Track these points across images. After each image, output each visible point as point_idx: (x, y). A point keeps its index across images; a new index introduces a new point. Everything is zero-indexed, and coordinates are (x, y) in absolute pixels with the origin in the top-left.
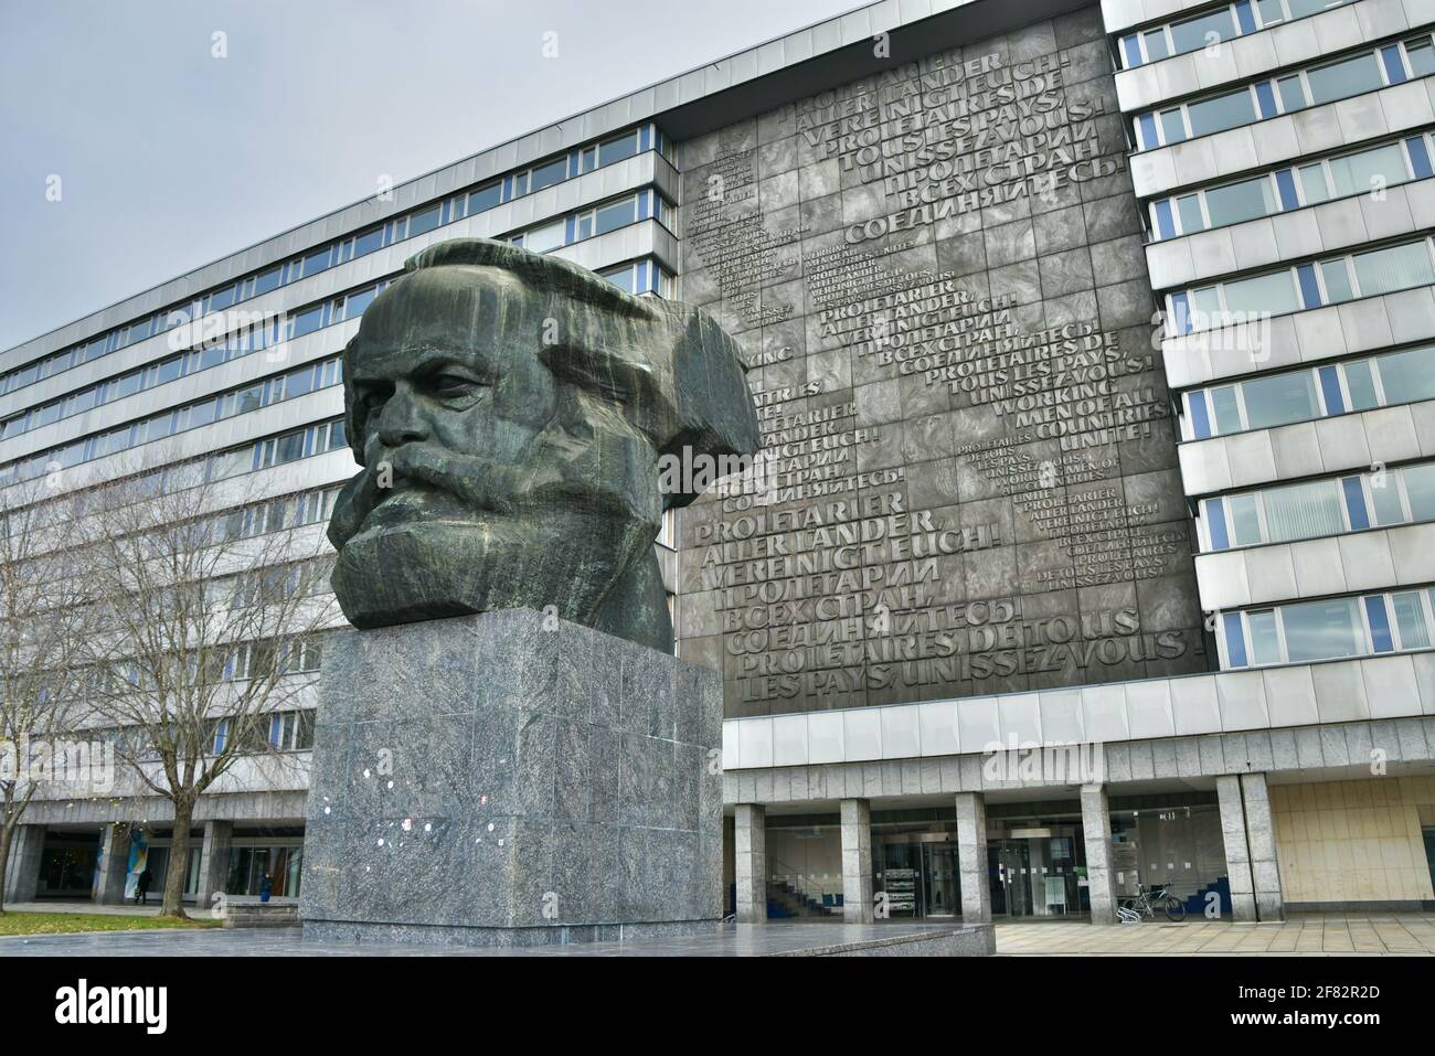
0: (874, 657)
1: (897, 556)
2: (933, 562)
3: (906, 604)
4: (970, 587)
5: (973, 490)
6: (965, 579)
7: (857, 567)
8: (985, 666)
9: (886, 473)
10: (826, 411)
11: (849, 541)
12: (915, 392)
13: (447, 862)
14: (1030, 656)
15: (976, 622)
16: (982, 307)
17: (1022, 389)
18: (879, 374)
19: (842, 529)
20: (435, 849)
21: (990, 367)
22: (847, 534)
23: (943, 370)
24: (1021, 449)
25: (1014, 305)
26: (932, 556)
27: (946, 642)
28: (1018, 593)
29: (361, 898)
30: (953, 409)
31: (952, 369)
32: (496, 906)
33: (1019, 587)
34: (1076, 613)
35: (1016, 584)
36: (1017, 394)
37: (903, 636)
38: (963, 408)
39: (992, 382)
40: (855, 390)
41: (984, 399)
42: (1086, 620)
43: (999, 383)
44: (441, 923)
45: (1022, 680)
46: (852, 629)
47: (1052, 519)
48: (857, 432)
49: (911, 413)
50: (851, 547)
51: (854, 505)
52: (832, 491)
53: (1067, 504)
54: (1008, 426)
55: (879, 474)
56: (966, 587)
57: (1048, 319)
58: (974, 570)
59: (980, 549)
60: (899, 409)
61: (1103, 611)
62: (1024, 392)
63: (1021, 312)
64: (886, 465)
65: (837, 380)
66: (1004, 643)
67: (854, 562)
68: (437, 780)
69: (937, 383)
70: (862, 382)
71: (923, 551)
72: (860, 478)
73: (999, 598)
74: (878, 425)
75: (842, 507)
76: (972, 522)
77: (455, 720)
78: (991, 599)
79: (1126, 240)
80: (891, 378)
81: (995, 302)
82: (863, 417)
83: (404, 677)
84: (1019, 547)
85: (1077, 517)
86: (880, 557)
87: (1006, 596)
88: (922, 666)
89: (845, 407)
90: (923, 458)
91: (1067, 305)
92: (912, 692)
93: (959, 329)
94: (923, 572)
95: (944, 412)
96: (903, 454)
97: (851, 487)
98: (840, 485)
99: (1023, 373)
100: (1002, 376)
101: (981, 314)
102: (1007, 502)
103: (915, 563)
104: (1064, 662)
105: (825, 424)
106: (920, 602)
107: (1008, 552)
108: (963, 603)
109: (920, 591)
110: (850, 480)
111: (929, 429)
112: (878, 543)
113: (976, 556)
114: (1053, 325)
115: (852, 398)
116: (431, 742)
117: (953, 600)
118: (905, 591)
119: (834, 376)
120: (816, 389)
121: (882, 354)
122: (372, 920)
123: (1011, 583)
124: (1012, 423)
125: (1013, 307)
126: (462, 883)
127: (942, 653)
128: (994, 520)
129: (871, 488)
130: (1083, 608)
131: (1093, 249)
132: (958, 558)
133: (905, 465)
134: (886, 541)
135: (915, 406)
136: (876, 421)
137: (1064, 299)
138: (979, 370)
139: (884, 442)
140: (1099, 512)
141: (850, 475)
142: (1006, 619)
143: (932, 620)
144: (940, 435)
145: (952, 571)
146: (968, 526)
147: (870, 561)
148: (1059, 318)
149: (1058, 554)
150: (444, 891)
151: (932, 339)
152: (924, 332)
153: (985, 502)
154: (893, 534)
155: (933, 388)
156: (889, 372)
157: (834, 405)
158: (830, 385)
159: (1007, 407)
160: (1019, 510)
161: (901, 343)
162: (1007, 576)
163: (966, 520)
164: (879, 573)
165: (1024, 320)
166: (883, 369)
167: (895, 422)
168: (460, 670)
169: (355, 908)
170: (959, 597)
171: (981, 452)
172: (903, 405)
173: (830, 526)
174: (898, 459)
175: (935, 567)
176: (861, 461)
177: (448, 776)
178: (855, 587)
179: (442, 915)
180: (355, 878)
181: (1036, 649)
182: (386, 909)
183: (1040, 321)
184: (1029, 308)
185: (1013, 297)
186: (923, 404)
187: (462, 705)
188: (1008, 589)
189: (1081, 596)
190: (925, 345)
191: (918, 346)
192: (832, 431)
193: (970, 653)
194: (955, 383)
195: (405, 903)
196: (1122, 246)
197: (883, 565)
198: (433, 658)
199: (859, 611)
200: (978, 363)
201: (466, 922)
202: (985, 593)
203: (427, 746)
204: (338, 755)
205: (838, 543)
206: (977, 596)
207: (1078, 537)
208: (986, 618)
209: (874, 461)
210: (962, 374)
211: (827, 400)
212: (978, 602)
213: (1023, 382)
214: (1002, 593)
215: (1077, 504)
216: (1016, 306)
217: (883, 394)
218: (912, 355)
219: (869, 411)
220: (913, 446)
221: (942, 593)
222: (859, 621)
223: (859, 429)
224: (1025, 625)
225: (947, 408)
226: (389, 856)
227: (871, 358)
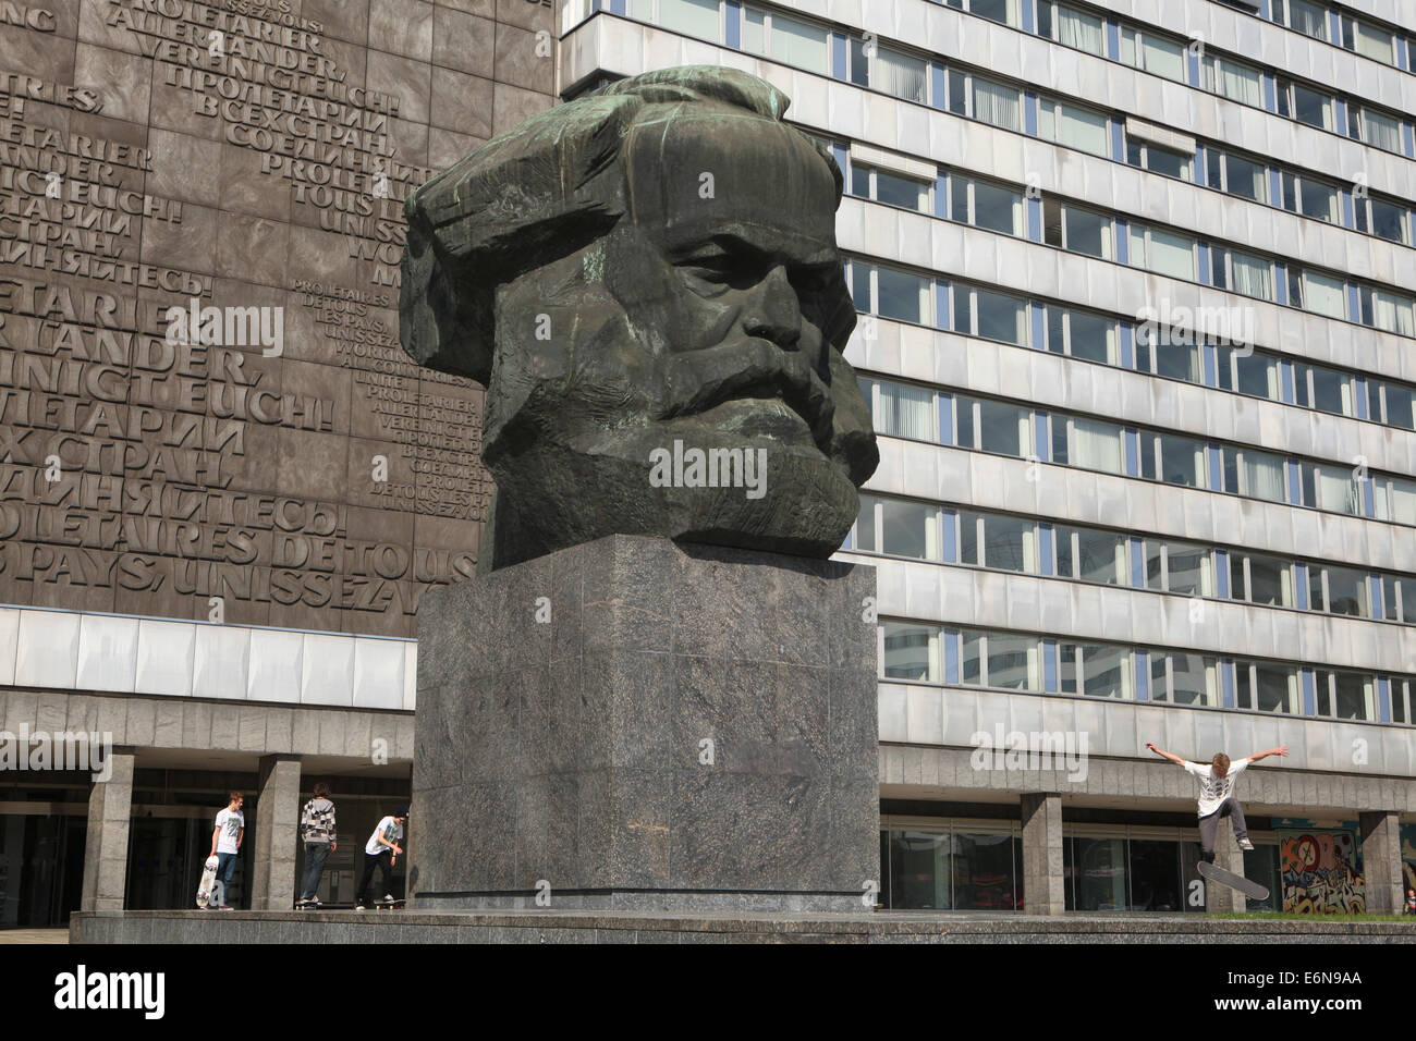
0: (134, 542)
1: (187, 404)
2: (239, 427)
3: (191, 477)
4: (284, 475)
5: (304, 345)
6: (277, 462)
7: (124, 403)
8: (289, 588)
9: (186, 277)
10: (101, 145)
11: (117, 360)
12: (242, 174)
13: (807, 824)
14: (347, 586)
15: (286, 525)
16: (352, 96)
17: (387, 232)
18: (192, 123)
19: (104, 335)
20: (792, 810)
21: (351, 185)
22: (112, 346)
23: (288, 161)
24: (373, 312)
25: (394, 115)
26: (237, 419)
27: (243, 543)
28: (342, 502)
29: (702, 862)
30: (293, 222)
31: (300, 164)
32: (865, 870)
33: (346, 494)
34: (410, 544)
35: (343, 488)
36: (380, 237)
37: (183, 522)
38: (308, 226)
39: (351, 207)
40: (152, 132)
41: (337, 225)
42: (420, 555)
43: (359, 212)
44: (805, 889)
45: (333, 615)
46: (105, 493)
47: (398, 416)
48: (148, 199)
49: (232, 202)
50: (119, 370)
51: (129, 308)
52: (95, 273)
53: (418, 404)
54: (362, 276)
55: (174, 273)
56: (277, 475)
57: (432, 153)
58: (291, 455)
59: (304, 429)
60: (216, 190)
61: (443, 549)
62: (389, 238)
63: (402, 127)
64: (184, 264)
65: (125, 103)
66: (319, 562)
67: (120, 394)
68: (790, 735)
69: (277, 175)
70: (164, 124)
71: (225, 408)
72: (144, 269)
73: (321, 504)
74: (184, 201)
75: (109, 304)
76: (297, 388)
77: (808, 672)
78: (310, 499)
79: (536, 96)
80: (209, 139)
81: (370, 97)
82: (159, 180)
83: (739, 611)
84: (354, 440)
85: (428, 424)
86: (159, 398)
87: (327, 501)
88: (203, 568)
89: (134, 151)
90: (241, 274)
91: (456, 146)
92: (183, 600)
93: (318, 111)
94: (222, 437)
95: (279, 220)
96: (215, 257)
97: (127, 278)
98: (109, 269)
99: (391, 212)
100: (365, 204)
101: (351, 106)
102: (346, 376)
103: (212, 422)
104: (387, 603)
105: (98, 165)
106: (211, 478)
107: (338, 443)
108: (270, 497)
109: (213, 462)
110: (128, 268)
111: (256, 237)
112: (162, 376)
113: (297, 437)
114: (437, 164)
115: (145, 143)
116: (780, 693)
117: (257, 488)
118: (192, 456)
119: (122, 96)
120: (90, 103)
121: (202, 97)
122: (720, 887)
123: (337, 486)
124: (368, 272)
125: (392, 116)
126: (827, 847)
127: (235, 557)
128: (326, 396)
129: (159, 290)
130: (418, 539)
131: (499, 89)
132: (273, 430)
133: (214, 276)
134: (171, 375)
135: (239, 194)
136: (178, 193)
137: (456, 137)
138: (336, 183)
139: (188, 229)
140: (454, 426)
141: (129, 260)
142: (328, 531)
143: (224, 507)
144: (270, 253)
145: (260, 446)
146: (290, 393)
147: (144, 398)
148: (446, 159)
149: (399, 464)
150: (806, 855)
151: (276, 106)
152: (269, 92)
153: (318, 365)
154: (185, 370)
155: (270, 180)
156: (210, 128)
157: (116, 141)
158: (113, 106)
159: (365, 248)
160: (359, 391)
161: (234, 94)
162: (332, 475)
163: (287, 384)
164: (156, 420)
165: (403, 140)
166: (200, 118)
167: (208, 206)
168: (808, 617)
169: (696, 874)
170: (267, 485)
171: (323, 296)
172: (223, 186)
173: (89, 328)
174: (205, 263)
175: (240, 434)
176: (147, 243)
177: (802, 732)
178: (118, 432)
179: (805, 881)
180: (691, 839)
181: (359, 579)
182: (736, 874)
183: (421, 152)
184: (412, 126)
185: (396, 101)
186: (251, 197)
187: (814, 656)
188: (331, 492)
189: (418, 525)
190: (268, 112)
191: (258, 109)
192: (108, 181)
193: (273, 566)
194: (301, 187)
195: (761, 868)
196: (530, 101)
197: (163, 410)
198: (774, 597)
199: (118, 468)
200: (337, 172)
201: (832, 888)
202: (304, 491)
203: (775, 696)
204: (654, 691)
205: (97, 357)
206: (291, 491)
207: (425, 449)
208: (298, 524)
209: (167, 252)
210: (312, 177)
211: (104, 127)
212: (292, 500)
213: (390, 224)
214: (325, 496)
215: (429, 407)
216: (396, 117)
217: (192, 157)
218: (246, 119)
219: (171, 173)
220: (229, 251)
221: (245, 474)
222: (117, 483)
223: (154, 195)
224: (349, 545)
225: (286, 217)
226: (736, 815)
227: (183, 95)
